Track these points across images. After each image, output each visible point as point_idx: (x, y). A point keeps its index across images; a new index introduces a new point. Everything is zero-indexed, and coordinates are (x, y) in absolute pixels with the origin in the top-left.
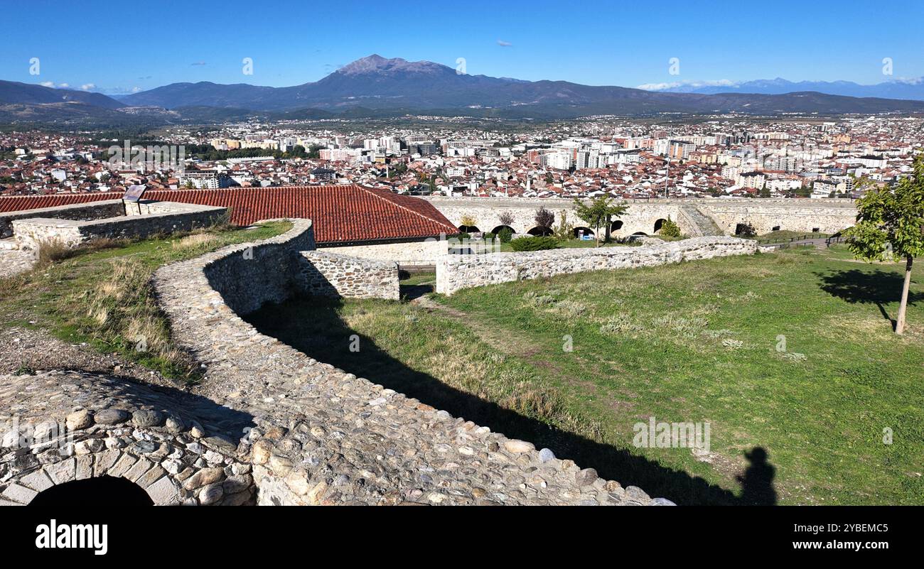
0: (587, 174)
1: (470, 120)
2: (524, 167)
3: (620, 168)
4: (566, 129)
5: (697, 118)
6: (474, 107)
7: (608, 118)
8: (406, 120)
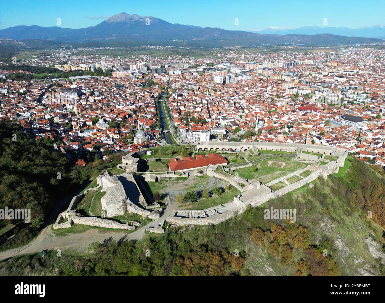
0: (230, 86)
1: (173, 48)
2: (204, 82)
3: (243, 83)
4: (219, 55)
5: (277, 48)
6: (174, 40)
7: (238, 47)
8: (143, 48)
